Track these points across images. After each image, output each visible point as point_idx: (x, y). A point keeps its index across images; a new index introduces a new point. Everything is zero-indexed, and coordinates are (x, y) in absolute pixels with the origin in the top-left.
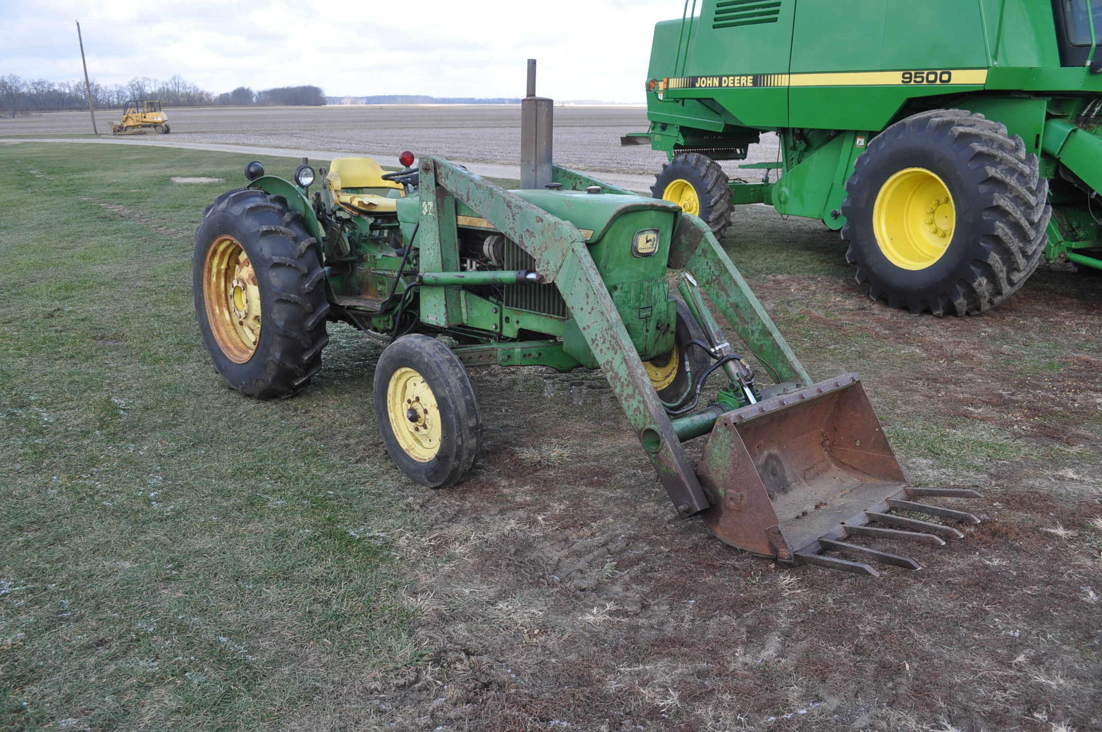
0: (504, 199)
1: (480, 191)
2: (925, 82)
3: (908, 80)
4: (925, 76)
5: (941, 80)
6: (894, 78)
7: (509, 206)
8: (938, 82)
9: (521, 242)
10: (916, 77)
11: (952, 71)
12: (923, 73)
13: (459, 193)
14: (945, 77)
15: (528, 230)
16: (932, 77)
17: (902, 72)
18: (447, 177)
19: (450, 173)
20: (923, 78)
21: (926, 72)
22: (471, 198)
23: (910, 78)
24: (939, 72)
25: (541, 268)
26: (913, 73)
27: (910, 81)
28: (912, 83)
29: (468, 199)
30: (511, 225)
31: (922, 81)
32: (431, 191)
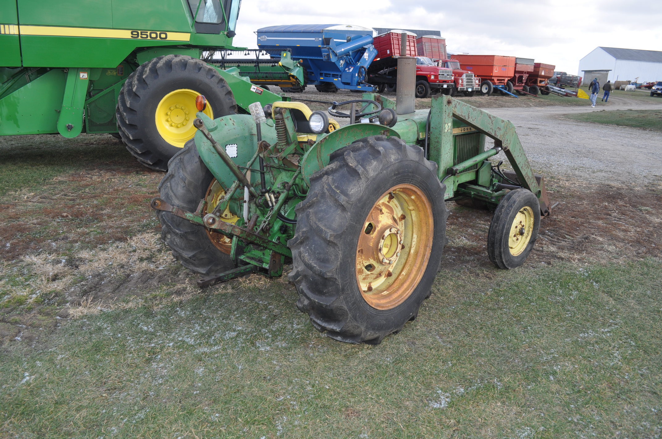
0: (487, 114)
1: (475, 112)
2: (149, 38)
3: (136, 36)
4: (148, 34)
5: (160, 37)
6: (126, 34)
7: (490, 118)
8: (158, 38)
9: (495, 134)
10: (141, 34)
11: (167, 33)
12: (147, 32)
13: (463, 115)
14: (163, 36)
15: (498, 128)
16: (154, 35)
17: (131, 31)
18: (456, 106)
19: (458, 104)
20: (147, 35)
21: (149, 32)
22: (470, 117)
23: (138, 35)
24: (158, 33)
25: (505, 144)
26: (139, 32)
27: (138, 37)
28: (140, 38)
29: (469, 117)
30: (491, 127)
31: (147, 37)
32: (450, 116)
